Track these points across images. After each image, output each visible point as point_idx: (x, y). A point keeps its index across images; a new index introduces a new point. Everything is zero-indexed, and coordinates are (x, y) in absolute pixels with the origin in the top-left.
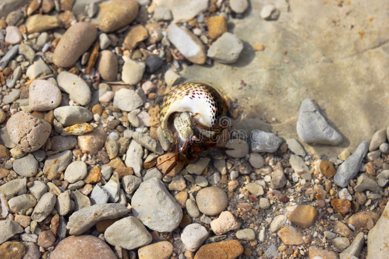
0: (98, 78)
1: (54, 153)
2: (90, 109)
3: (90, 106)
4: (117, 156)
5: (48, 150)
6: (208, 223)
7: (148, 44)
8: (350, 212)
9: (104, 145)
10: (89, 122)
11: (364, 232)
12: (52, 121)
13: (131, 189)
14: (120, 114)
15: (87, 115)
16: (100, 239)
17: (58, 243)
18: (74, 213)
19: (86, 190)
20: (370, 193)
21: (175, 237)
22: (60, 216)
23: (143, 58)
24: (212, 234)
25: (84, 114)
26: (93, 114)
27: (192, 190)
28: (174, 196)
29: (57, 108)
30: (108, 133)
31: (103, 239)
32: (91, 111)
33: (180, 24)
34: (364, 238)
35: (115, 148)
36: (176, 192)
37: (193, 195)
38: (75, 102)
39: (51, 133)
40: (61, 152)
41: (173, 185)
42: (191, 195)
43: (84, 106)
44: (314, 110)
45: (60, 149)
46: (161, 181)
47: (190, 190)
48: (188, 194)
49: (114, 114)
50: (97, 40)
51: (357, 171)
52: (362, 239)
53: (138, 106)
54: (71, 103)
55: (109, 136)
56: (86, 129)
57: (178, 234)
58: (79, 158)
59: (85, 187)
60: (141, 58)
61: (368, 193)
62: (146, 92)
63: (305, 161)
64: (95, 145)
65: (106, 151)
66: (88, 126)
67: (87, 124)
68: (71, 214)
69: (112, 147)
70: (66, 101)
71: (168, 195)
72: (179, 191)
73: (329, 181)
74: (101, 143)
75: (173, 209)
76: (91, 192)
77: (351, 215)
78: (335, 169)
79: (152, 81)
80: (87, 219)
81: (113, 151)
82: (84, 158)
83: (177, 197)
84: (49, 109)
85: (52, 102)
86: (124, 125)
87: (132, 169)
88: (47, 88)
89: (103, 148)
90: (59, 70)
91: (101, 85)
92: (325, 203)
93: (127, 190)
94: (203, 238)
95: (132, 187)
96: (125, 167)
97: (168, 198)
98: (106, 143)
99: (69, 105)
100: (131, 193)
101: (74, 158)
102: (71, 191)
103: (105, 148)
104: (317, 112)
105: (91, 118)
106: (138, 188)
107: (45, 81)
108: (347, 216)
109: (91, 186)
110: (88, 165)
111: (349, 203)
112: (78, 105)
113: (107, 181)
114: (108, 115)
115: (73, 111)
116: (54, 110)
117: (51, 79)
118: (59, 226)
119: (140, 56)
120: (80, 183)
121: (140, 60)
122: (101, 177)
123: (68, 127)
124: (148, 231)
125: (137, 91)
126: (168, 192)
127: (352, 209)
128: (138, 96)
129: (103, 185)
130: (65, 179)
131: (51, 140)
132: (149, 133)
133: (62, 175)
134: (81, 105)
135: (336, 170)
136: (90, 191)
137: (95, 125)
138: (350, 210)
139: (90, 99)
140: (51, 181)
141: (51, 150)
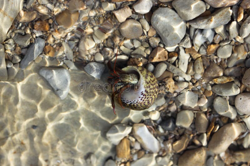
0: (208, 114)
1: (240, 66)
2: (214, 93)
3: (214, 96)
4: (195, 61)
5: (244, 67)
6: (133, 14)
7: (174, 139)
8: (34, 22)
9: (205, 70)
10: (215, 84)
11: (26, 8)
12: (241, 86)
13: (187, 39)
14: (193, 89)
15: (216, 90)
16: (209, 4)
17: (239, 2)
18: (227, 23)
19: (218, 38)
20: (22, 33)
21: (156, 4)
22: (237, 21)
23: (177, 129)
24: (131, 7)
25: (219, 90)
26: (212, 90)
27: (145, 37)
28: (157, 33)
29: (238, 95)
30: (202, 78)
31: (207, 4)
32: (213, 92)
33: (151, 153)
34: (26, 4)
35: (197, 67)
36: (155, 36)
37: (145, 34)
38: (225, 99)
39: (242, 78)
40: (235, 66)
41: (157, 41)
42: (146, 34)
43: (218, 96)
44: (58, 91)
45: (236, 68)
46: (165, 44)
47: (147, 37)
48: (147, 35)
49: (197, 90)
50: (208, 141)
51: (30, 49)
52: (28, 4)
53: (181, 95)
54: (228, 98)
55: (201, 76)
56: (217, 80)
57: (154, 6)
58: (223, 60)
59: (219, 41)
60: (178, 129)
61: (23, 34)
62: (174, 104)
63: (66, 57)
64: (212, 70)
65: (204, 65)
66: (216, 82)
67: (217, 83)
68: (229, 22)
69: (199, 68)
70: (232, 99)
71: (161, 34)
72: (153, 36)
73: (48, 41)
74: (208, 72)
75: (158, 25)
76: (214, 36)
77: (34, 19)
78: (44, 52)
79: (170, 112)
80: (217, 17)
81: (198, 65)
82: (219, 61)
83: (155, 33)
84: (243, 94)
85: (241, 99)
86: (191, 83)
87: (185, 52)
88: (244, 108)
89: (206, 68)
90: (236, 119)
91: (206, 110)
92: (54, 28)
93: (189, 39)
94: (138, 3)
95: (186, 40)
96: (191, 53)
97: (161, 32)
98: (203, 71)
99: (229, 96)
100: (186, 37)
101: (226, 61)
102: (229, 39)
103: (204, 68)
104: (56, 89)
105: (214, 87)
106: (182, 40)
107: (246, 113)
108: (37, 19)
109: (215, 42)
110: (216, 55)
111: (35, 28)
112: (223, 96)
113: (202, 45)
114: (201, 89)
115: (227, 93)
116: (240, 93)
117: (241, 114)
118: (238, 12)
119: (179, 131)
120: (222, 44)
121: (179, 128)
122: (207, 48)
123: (230, 81)
124: (176, 9)
125: (181, 105)
126: (161, 36)
127: (33, 24)
128: (180, 101)
129: (205, 43)
130: (232, 46)
131: (242, 73)
132: (173, 76)
133: (233, 49)
134: (221, 96)
135: (43, 50)
136: (216, 37)
137: (210, 82)
138: (34, 24)
139: (214, 101)
140: (242, 44)
141: (242, 68)
